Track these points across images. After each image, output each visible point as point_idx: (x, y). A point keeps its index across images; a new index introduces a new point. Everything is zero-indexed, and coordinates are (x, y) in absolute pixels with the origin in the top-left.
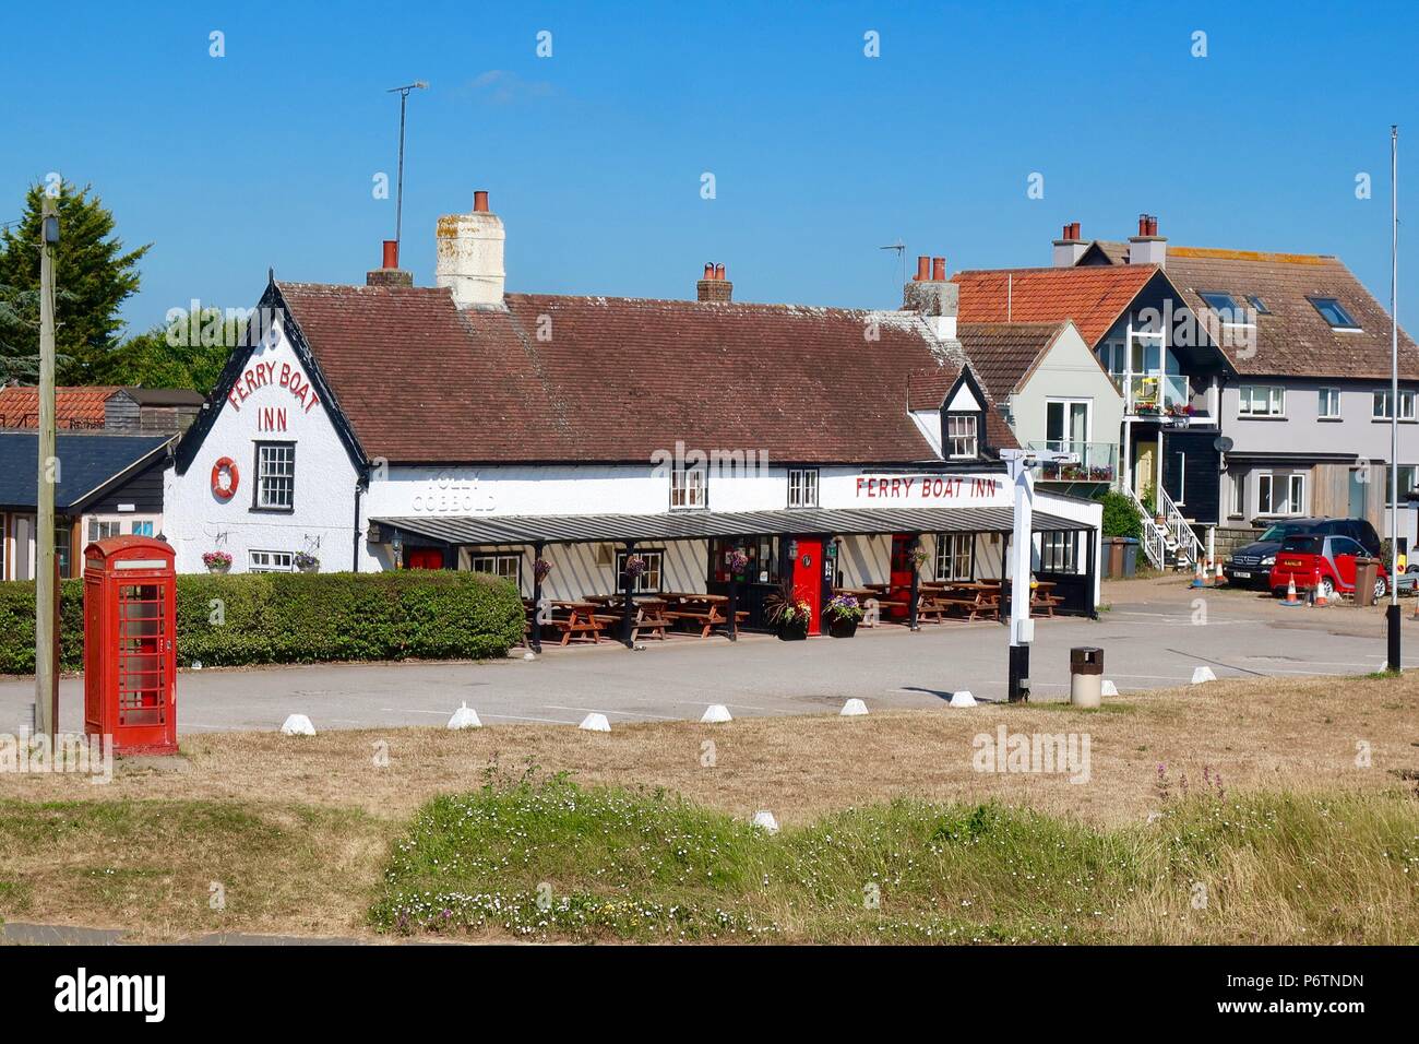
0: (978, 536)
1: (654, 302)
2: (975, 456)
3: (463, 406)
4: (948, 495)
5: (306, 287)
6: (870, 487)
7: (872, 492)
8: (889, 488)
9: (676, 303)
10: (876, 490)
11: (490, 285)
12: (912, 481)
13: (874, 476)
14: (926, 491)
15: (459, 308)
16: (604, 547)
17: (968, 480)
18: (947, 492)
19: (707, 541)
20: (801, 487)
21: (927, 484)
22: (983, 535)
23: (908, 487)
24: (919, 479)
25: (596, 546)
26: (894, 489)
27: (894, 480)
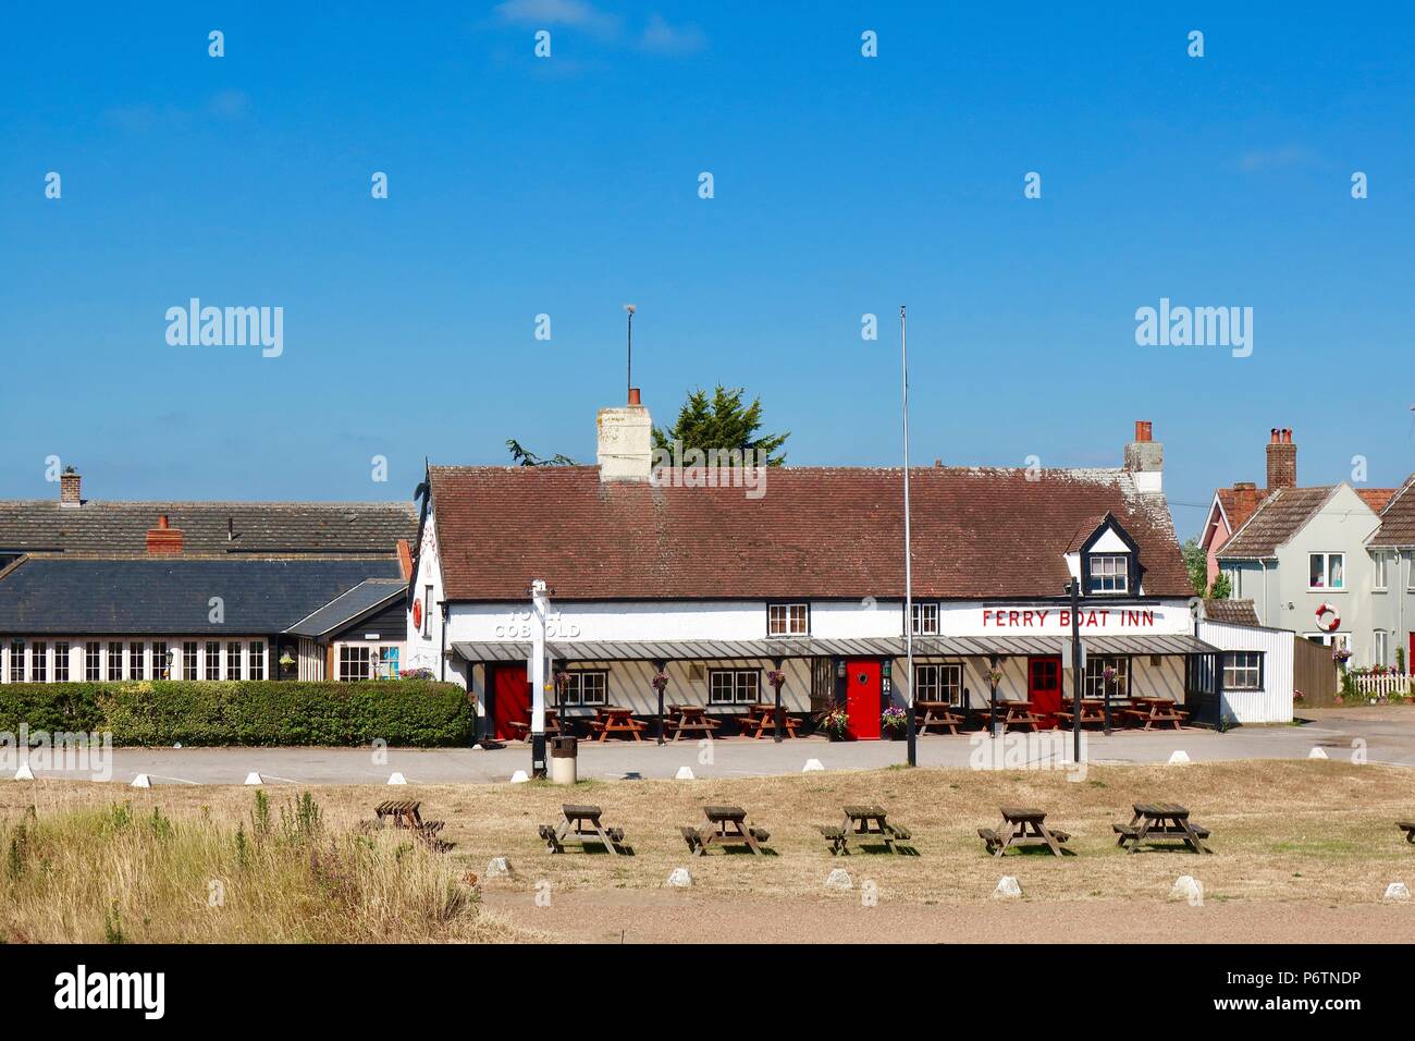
0: (1134, 660)
1: (818, 470)
2: (1126, 591)
3: (566, 556)
4: (1092, 625)
5: (457, 468)
6: (999, 618)
7: (1001, 622)
8: (1021, 619)
9: (843, 470)
10: (1006, 620)
11: (635, 462)
12: (1047, 612)
13: (1003, 609)
14: (1065, 621)
15: (603, 480)
16: (695, 666)
17: (1116, 612)
18: (1090, 621)
19: (809, 661)
20: (919, 618)
21: (1065, 615)
22: (1141, 658)
23: (1042, 618)
24: (1055, 612)
25: (686, 665)
26: (1025, 619)
27: (1025, 612)
